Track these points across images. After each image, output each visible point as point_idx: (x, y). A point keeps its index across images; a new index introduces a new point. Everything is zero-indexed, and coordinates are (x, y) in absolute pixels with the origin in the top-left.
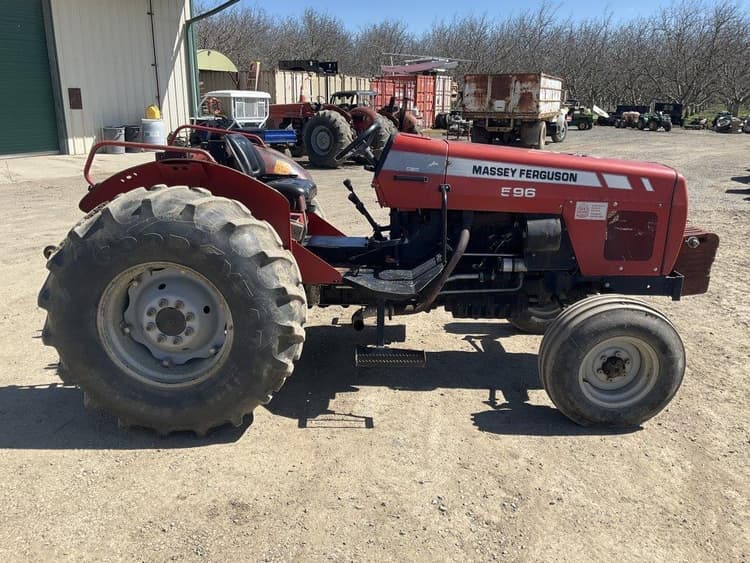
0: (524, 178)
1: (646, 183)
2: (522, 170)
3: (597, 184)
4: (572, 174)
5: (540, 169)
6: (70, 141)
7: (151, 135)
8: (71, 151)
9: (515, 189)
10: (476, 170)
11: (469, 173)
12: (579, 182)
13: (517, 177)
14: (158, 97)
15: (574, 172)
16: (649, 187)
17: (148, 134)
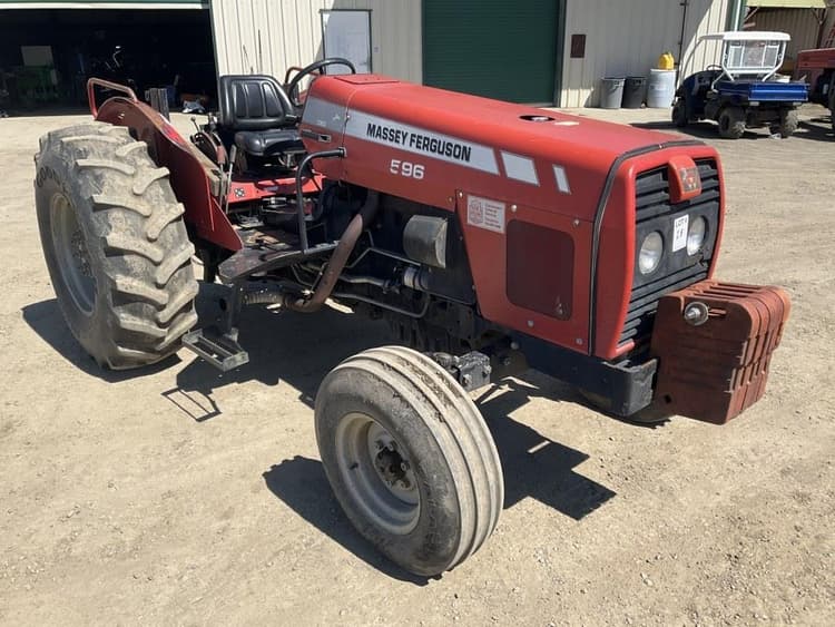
0: (413, 149)
1: (559, 173)
2: (413, 135)
3: (493, 169)
4: (465, 148)
5: (431, 135)
6: (564, 93)
7: (656, 89)
8: (563, 104)
9: (405, 164)
10: (371, 129)
11: (363, 135)
12: (473, 163)
13: (406, 146)
14: (681, 43)
15: (468, 145)
16: (563, 185)
17: (653, 87)
